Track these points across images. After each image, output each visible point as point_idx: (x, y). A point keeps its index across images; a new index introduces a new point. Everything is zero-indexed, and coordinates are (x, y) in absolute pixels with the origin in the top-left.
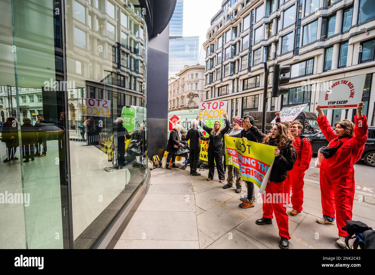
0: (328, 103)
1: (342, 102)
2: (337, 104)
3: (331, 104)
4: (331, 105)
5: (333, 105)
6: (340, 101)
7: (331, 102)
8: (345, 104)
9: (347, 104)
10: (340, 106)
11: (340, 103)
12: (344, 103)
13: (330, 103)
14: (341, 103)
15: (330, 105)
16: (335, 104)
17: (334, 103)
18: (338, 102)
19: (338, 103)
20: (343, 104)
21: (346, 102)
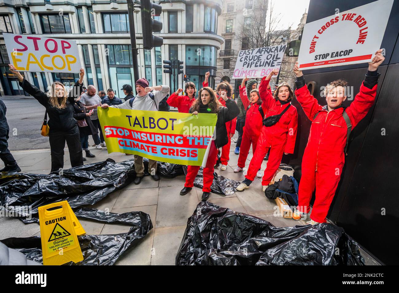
0: (316, 57)
1: (342, 53)
2: (332, 57)
3: (319, 59)
4: (321, 60)
5: (325, 60)
6: (337, 53)
7: (320, 55)
8: (347, 57)
9: (351, 55)
10: (338, 60)
11: (337, 55)
12: (344, 55)
13: (318, 57)
14: (340, 56)
15: (318, 61)
16: (329, 58)
17: (327, 56)
18: (334, 54)
19: (334, 56)
20: (343, 57)
21: (349, 52)
